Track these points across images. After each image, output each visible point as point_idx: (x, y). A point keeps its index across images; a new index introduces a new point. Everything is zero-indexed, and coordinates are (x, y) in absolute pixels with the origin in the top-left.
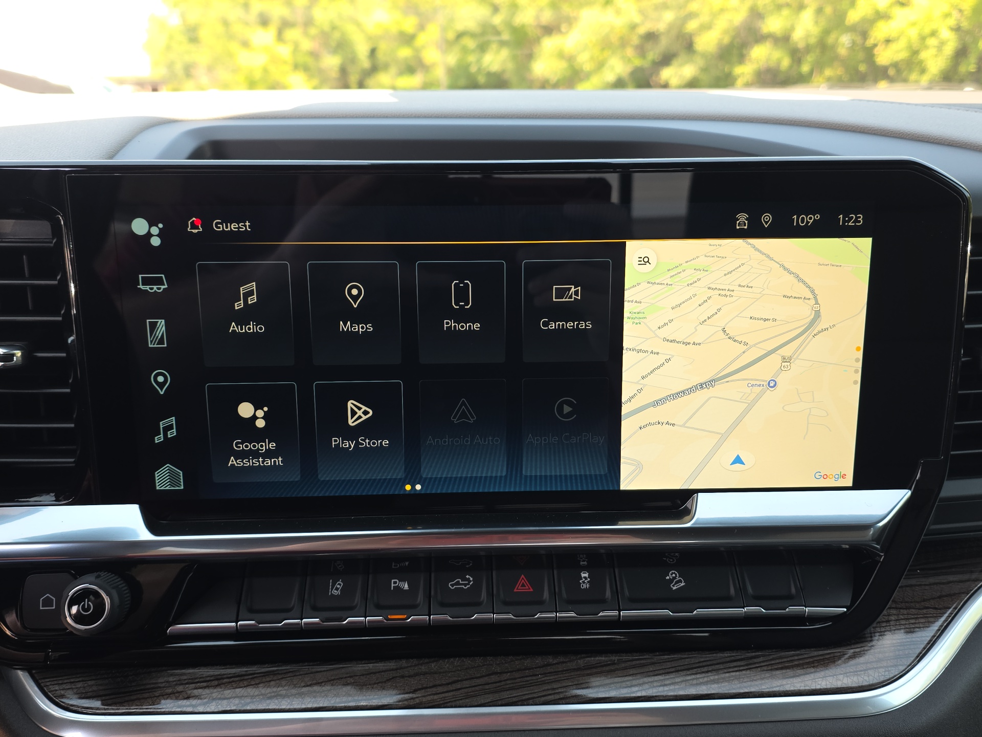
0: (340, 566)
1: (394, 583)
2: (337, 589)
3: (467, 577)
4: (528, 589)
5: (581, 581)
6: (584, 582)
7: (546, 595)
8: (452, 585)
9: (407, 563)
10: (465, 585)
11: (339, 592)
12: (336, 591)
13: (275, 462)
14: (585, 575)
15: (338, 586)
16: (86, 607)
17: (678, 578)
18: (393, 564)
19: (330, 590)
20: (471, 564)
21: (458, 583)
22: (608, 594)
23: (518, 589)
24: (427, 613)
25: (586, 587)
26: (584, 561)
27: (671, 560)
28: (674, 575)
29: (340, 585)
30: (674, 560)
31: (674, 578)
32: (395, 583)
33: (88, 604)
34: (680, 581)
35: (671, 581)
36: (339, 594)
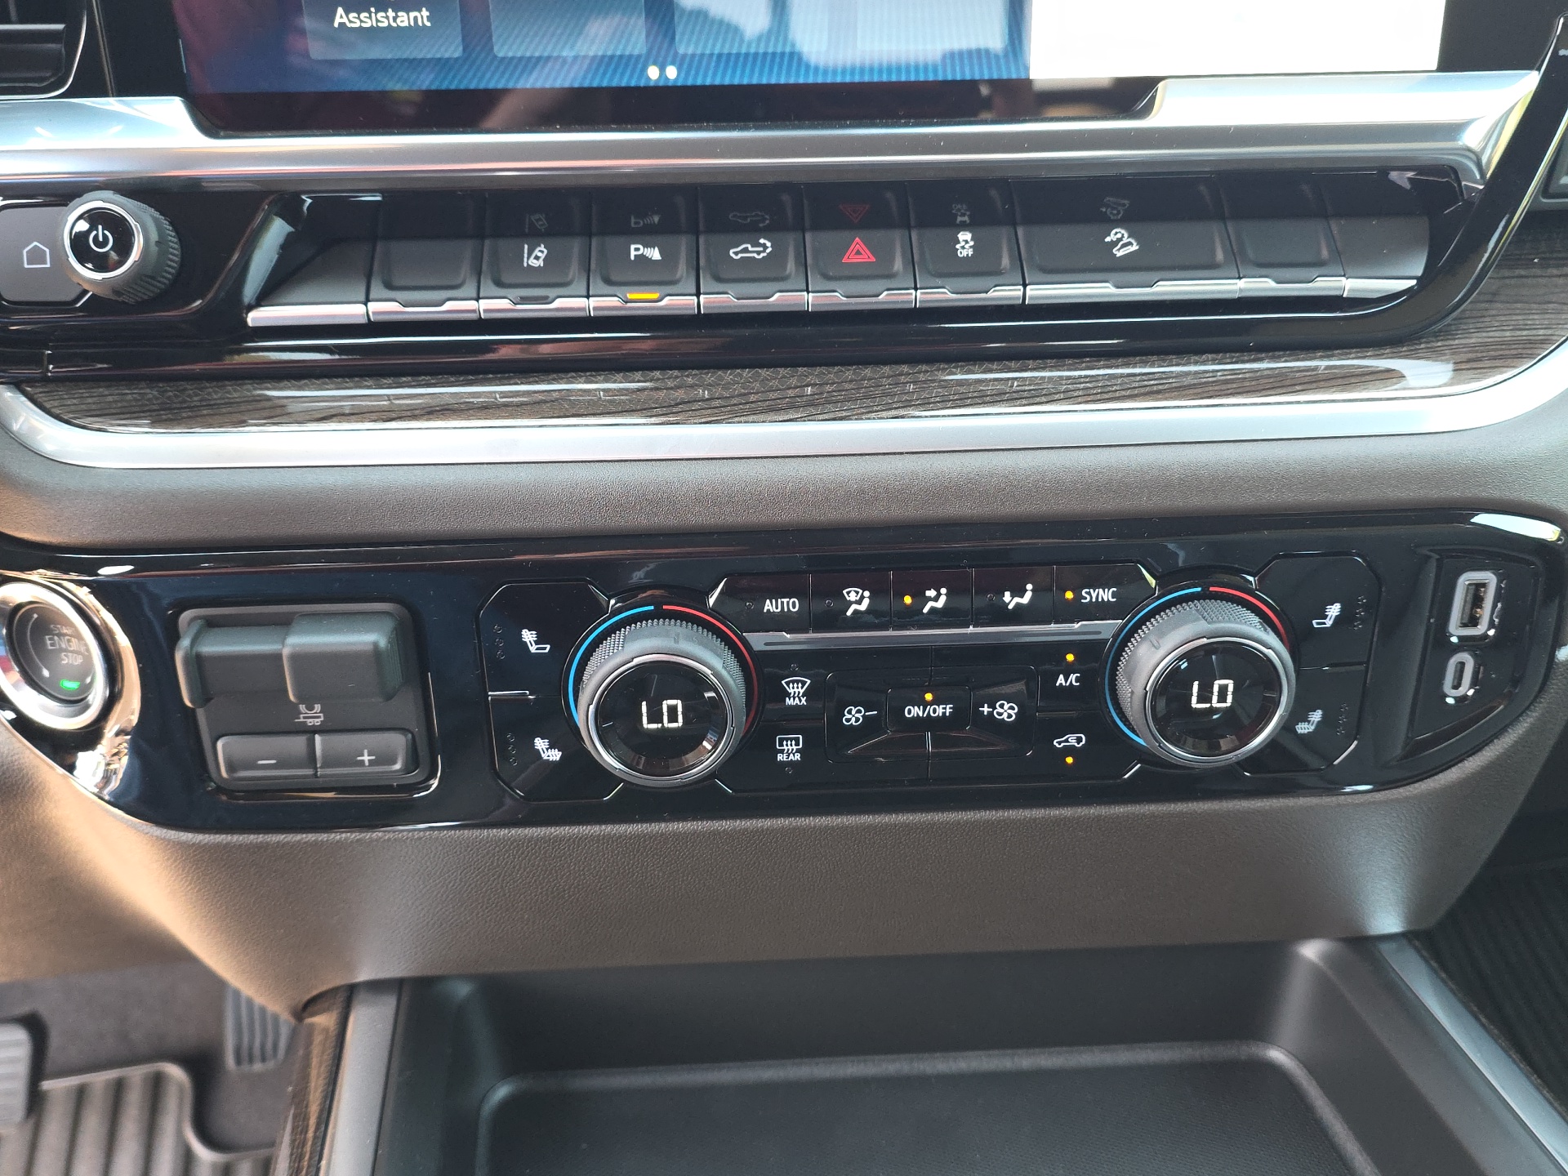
0: (541, 223)
1: (635, 250)
2: (537, 258)
3: (762, 241)
4: (867, 257)
5: (958, 246)
6: (963, 248)
7: (898, 265)
8: (736, 253)
9: (656, 219)
10: (759, 253)
11: (541, 263)
12: (535, 261)
13: (416, 18)
14: (965, 236)
15: (539, 254)
16: (101, 239)
17: (1125, 240)
18: (633, 220)
19: (525, 260)
20: (767, 222)
21: (746, 250)
22: (1005, 261)
23: (850, 258)
24: (694, 291)
25: (968, 255)
26: (963, 215)
27: (1115, 212)
28: (1119, 236)
29: (541, 251)
30: (1119, 213)
31: (1120, 240)
32: (637, 249)
33: (104, 234)
34: (1130, 244)
35: (1114, 244)
36: (542, 265)
